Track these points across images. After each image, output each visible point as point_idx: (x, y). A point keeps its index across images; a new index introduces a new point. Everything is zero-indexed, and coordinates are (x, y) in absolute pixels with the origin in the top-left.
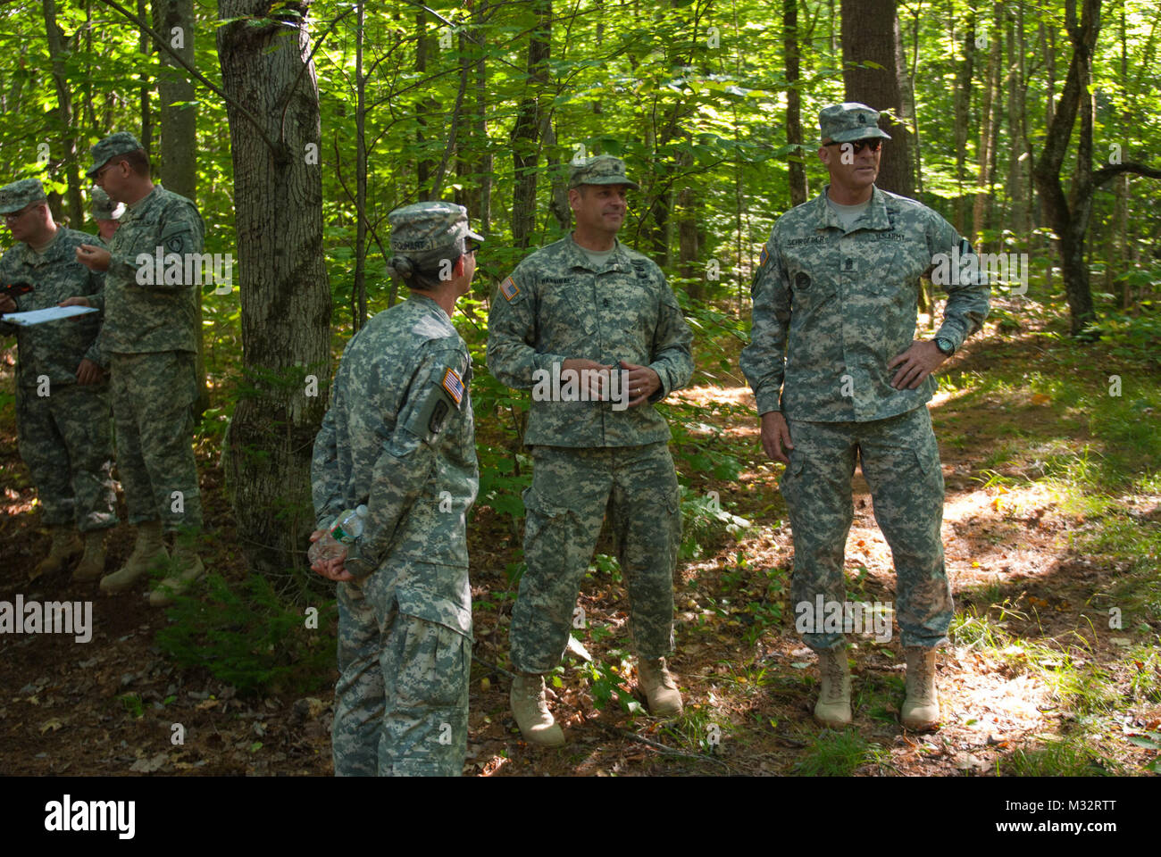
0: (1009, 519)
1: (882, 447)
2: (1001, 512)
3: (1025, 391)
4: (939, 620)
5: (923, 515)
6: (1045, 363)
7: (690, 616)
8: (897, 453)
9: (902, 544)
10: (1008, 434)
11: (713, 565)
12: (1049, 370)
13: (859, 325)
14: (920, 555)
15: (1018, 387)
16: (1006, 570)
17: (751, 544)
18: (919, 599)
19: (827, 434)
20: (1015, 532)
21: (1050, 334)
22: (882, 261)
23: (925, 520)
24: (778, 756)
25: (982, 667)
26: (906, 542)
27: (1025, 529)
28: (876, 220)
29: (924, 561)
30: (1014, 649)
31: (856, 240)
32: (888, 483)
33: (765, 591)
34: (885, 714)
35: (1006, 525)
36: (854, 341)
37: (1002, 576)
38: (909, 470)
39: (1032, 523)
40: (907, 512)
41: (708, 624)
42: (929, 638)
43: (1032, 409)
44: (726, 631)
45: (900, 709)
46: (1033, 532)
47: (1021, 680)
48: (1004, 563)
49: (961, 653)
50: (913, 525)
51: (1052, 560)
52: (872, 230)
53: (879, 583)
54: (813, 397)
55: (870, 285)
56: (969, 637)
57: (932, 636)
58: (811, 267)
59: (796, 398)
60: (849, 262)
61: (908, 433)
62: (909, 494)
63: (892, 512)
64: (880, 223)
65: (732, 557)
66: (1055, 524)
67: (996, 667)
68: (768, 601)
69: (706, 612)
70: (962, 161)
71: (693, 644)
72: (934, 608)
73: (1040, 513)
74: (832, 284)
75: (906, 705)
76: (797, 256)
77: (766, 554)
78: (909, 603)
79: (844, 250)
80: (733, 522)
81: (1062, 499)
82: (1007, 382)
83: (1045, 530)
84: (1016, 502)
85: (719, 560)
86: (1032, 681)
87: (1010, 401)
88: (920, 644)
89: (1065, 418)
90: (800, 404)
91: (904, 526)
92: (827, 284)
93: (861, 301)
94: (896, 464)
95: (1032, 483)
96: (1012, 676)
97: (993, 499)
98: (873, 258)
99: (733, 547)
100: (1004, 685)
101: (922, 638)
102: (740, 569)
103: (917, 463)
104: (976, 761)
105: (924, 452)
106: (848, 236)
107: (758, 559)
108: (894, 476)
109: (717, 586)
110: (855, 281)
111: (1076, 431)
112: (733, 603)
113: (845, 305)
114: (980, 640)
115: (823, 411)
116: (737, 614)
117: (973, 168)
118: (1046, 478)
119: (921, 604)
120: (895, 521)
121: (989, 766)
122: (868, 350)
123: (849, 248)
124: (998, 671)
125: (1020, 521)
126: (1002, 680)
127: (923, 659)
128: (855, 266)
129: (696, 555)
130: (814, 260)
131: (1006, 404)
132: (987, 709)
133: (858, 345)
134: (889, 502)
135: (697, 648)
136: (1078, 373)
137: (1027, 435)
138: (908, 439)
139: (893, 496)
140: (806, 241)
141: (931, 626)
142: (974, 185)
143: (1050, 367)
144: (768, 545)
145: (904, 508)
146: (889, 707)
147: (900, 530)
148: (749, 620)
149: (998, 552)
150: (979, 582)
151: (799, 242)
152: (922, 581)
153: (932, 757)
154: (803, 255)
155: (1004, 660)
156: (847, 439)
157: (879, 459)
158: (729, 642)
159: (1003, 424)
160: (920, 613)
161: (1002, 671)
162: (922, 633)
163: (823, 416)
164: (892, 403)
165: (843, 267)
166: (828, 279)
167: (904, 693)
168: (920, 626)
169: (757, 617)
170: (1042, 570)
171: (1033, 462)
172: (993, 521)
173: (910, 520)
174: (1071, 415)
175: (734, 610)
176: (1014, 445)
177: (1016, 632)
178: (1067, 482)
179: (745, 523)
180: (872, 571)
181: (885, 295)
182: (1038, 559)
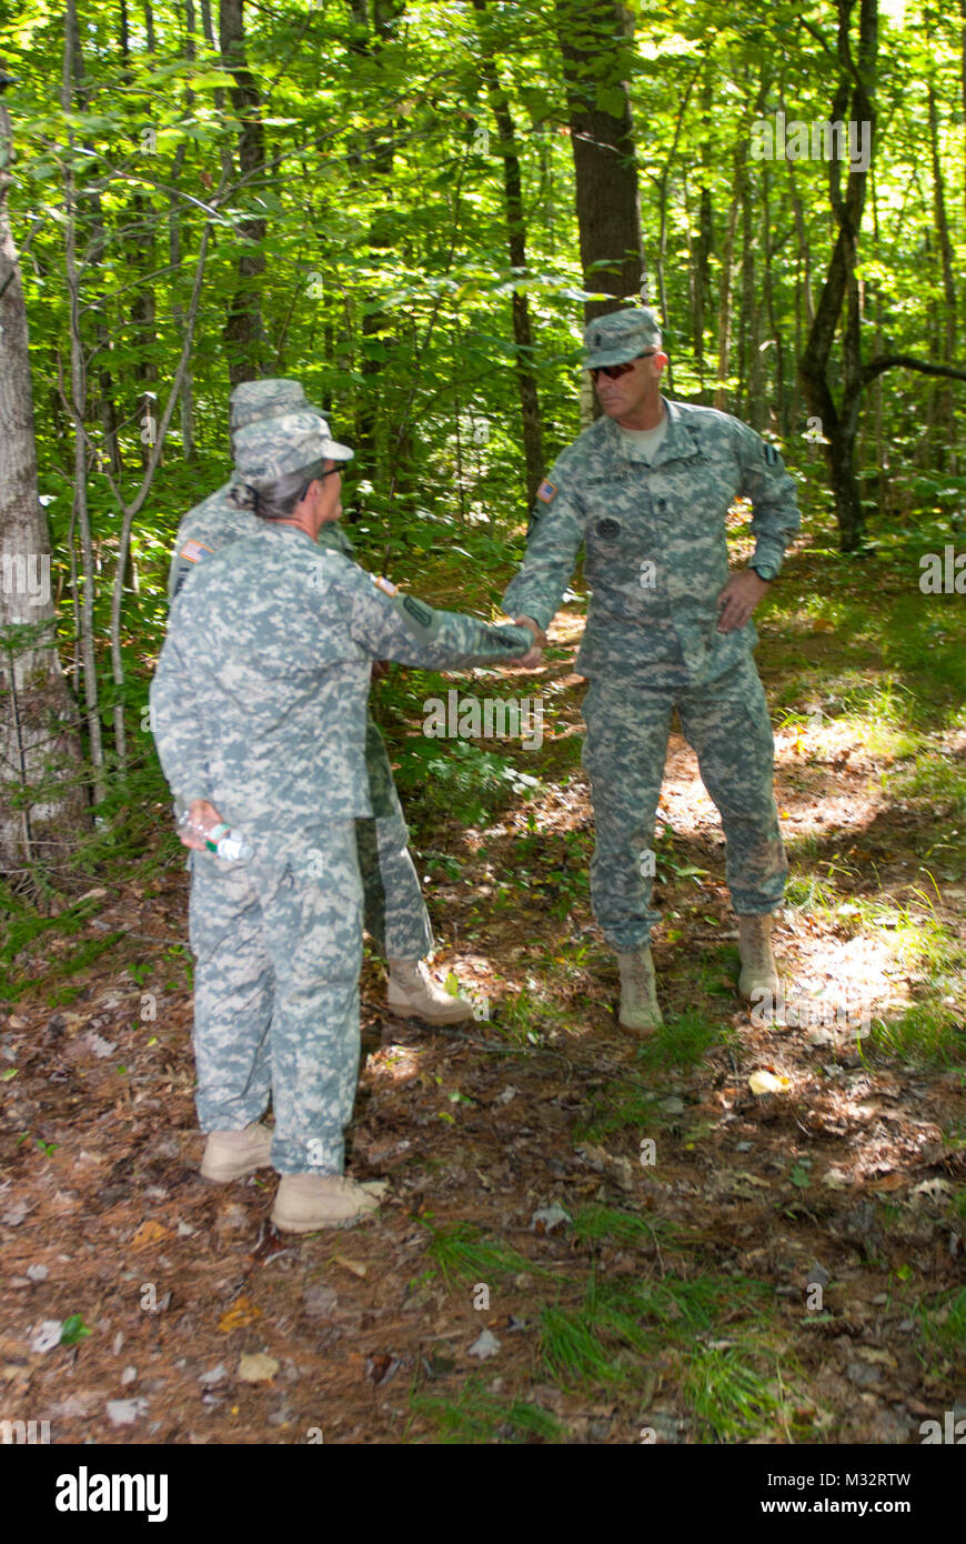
0: (812, 762)
1: (708, 703)
2: (804, 756)
3: (801, 616)
4: (773, 882)
5: (756, 773)
6: (818, 583)
7: (485, 890)
8: (726, 706)
9: (734, 807)
10: (795, 666)
11: (501, 831)
12: (824, 589)
13: (685, 575)
14: (755, 816)
15: (795, 612)
16: (819, 820)
17: (538, 805)
18: (753, 863)
19: (647, 695)
20: (823, 776)
21: (825, 552)
22: (697, 496)
23: (758, 778)
24: (617, 1044)
25: (815, 930)
26: (739, 803)
27: (831, 773)
28: (680, 446)
29: (758, 823)
30: (847, 909)
31: (664, 473)
32: (715, 741)
33: (566, 857)
34: (722, 989)
35: (811, 770)
36: (679, 594)
37: (818, 828)
38: (738, 725)
39: (839, 766)
40: (738, 771)
41: (508, 897)
42: (763, 904)
43: (813, 636)
44: (530, 905)
45: (737, 981)
46: (841, 775)
47: (857, 941)
48: (816, 812)
49: (790, 916)
50: (746, 785)
51: (866, 807)
52: (679, 460)
53: (685, 842)
54: (629, 656)
55: (690, 527)
56: (797, 898)
57: (767, 903)
58: (621, 512)
59: (606, 655)
60: (662, 503)
61: (735, 684)
62: (740, 750)
63: (722, 772)
64: (686, 449)
65: (520, 819)
66: (863, 767)
67: (830, 929)
68: (570, 869)
69: (504, 885)
70: (698, 353)
71: (497, 922)
72: (769, 870)
73: (846, 755)
74: (648, 530)
75: (743, 978)
76: (600, 499)
77: (556, 815)
78: (741, 867)
79: (654, 489)
80: (519, 781)
81: (866, 739)
82: (781, 607)
83: (854, 773)
84: (818, 742)
85: (506, 825)
86: (870, 943)
87: (789, 627)
88: (754, 911)
89: (852, 645)
90: (611, 663)
91: (736, 787)
92: (642, 532)
93: (682, 546)
94: (725, 720)
95: (833, 721)
96: (848, 938)
97: (793, 741)
98: (686, 493)
99: (519, 808)
100: (841, 949)
101: (755, 904)
102: (532, 834)
103: (747, 716)
104: (830, 1036)
105: (754, 703)
106: (654, 471)
107: (549, 821)
108: (722, 733)
109: (511, 855)
110: (672, 524)
111: (867, 660)
112: (533, 872)
113: (665, 555)
114: (810, 901)
115: (641, 673)
116: (540, 886)
117: (712, 360)
118: (848, 714)
119: (755, 868)
120: (725, 782)
121: (843, 1040)
122: (696, 602)
123: (658, 485)
124: (832, 933)
125: (824, 764)
126: (838, 942)
127: (757, 925)
128: (670, 507)
129: (482, 820)
130: (623, 503)
131: (784, 632)
132: (829, 977)
133: (686, 597)
134: (717, 761)
135: (501, 927)
136: (857, 594)
137: (815, 666)
138: (736, 690)
139: (722, 755)
140: (608, 481)
141: (767, 890)
142: (715, 380)
143: (824, 588)
144: (557, 805)
145: (734, 767)
146: (727, 982)
147: (731, 792)
148: (552, 891)
149: (807, 800)
150: (793, 836)
151: (599, 481)
152: (757, 843)
153: (782, 1034)
154: (608, 497)
155: (837, 922)
156: (669, 698)
157: (704, 716)
158: (536, 919)
159: (786, 653)
160: (753, 878)
161: (837, 933)
162: (756, 898)
163: (642, 678)
164: (721, 655)
165: (656, 509)
166: (643, 526)
167: (740, 965)
168: (752, 892)
169: (563, 889)
170: (857, 818)
171: (828, 697)
172: (796, 765)
173: (742, 779)
174: (858, 642)
175: (536, 881)
176: (805, 678)
177: (846, 890)
178: (871, 718)
179: (533, 781)
180: (676, 828)
181: (707, 534)
182: (850, 805)
